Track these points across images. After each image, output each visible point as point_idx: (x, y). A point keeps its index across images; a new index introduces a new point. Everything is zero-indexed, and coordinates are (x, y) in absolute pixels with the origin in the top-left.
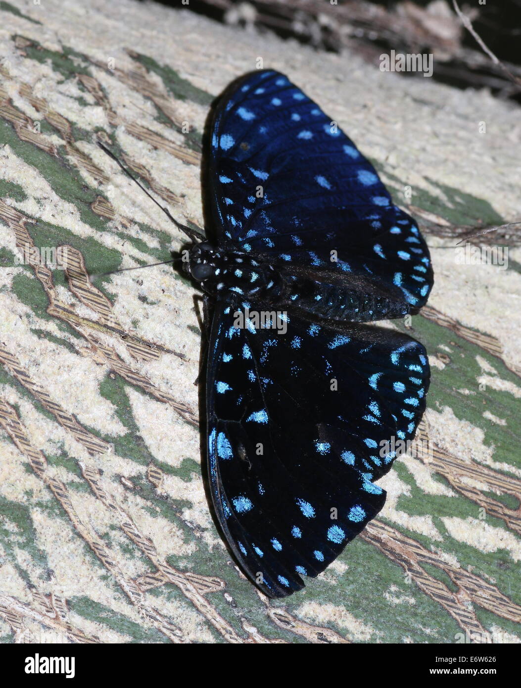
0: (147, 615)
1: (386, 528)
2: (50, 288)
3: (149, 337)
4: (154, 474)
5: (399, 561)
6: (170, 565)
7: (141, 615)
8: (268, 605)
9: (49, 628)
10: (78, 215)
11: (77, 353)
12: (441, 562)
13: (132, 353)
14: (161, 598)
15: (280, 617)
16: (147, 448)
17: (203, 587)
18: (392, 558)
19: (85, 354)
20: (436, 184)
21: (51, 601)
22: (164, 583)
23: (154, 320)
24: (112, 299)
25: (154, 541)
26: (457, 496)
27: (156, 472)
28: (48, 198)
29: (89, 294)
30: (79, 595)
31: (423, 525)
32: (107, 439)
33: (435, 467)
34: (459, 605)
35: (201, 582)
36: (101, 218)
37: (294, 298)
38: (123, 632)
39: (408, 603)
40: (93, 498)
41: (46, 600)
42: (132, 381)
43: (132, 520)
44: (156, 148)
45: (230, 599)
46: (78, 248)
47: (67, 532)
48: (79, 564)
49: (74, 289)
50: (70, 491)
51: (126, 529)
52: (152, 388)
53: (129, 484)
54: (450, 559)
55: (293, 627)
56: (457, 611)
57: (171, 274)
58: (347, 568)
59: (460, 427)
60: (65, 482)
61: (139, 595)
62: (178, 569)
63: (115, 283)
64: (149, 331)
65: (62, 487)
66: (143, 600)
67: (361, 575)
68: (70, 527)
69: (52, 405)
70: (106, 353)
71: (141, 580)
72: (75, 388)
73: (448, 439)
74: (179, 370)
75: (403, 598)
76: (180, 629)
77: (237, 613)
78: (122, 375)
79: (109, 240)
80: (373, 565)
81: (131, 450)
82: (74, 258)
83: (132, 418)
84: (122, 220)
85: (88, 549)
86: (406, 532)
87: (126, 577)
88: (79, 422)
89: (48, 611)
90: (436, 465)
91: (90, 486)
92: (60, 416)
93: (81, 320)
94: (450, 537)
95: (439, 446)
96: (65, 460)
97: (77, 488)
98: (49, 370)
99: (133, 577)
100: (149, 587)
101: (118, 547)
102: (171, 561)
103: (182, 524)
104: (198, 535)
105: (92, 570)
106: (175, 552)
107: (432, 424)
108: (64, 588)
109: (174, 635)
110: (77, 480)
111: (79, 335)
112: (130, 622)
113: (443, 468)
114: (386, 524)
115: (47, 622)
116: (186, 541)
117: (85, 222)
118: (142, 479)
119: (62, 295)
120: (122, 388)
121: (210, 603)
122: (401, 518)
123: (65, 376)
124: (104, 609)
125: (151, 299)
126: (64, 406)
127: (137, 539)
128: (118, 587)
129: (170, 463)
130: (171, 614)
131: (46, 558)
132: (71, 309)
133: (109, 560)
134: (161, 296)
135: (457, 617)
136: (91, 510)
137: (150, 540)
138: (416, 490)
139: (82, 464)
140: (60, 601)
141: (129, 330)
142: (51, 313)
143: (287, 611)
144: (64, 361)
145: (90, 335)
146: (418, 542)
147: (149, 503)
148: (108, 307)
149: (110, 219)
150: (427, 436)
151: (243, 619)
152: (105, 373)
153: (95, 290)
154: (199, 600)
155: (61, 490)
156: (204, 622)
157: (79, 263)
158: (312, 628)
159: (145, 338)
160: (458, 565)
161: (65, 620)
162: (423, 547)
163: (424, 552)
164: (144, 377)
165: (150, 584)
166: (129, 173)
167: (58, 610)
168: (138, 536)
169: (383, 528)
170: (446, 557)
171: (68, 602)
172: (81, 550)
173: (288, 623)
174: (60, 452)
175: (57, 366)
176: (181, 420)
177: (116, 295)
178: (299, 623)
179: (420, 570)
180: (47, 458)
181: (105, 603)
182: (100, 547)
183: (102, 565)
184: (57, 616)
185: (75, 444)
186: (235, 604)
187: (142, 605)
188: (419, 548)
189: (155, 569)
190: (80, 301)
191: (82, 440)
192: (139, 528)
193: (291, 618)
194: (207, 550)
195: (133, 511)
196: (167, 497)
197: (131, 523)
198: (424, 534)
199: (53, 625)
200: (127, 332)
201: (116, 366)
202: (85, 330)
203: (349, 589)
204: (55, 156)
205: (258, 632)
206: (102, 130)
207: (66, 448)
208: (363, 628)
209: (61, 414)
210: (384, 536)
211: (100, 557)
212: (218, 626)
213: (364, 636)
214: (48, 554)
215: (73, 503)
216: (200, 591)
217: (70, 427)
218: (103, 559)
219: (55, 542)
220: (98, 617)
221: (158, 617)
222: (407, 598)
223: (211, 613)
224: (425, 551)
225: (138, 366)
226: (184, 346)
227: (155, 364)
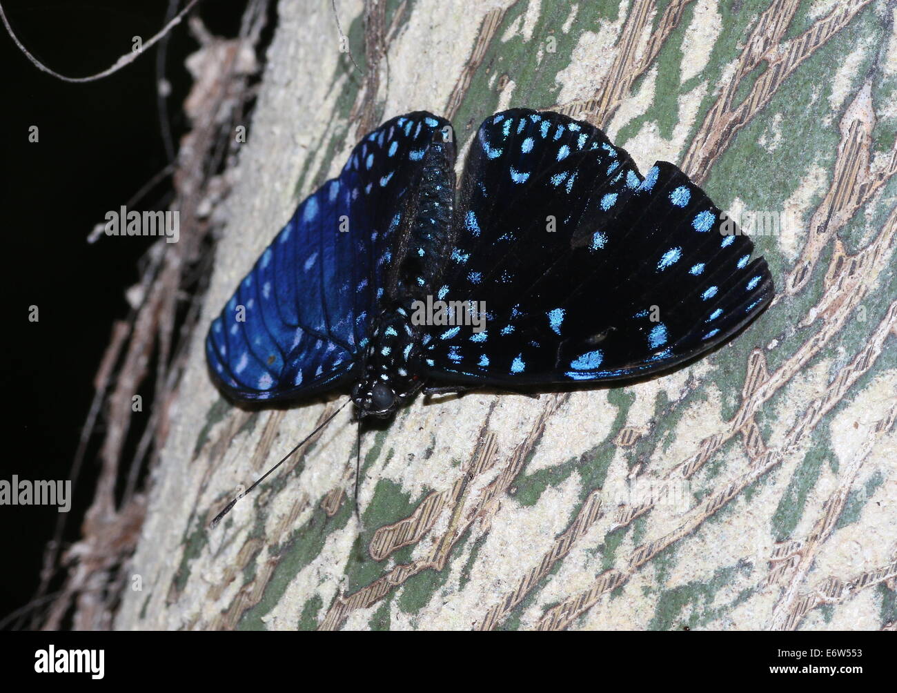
0: (796, 443)
1: (691, 151)
2: (415, 566)
3: (470, 446)
4: (627, 438)
5: (731, 135)
6: (734, 417)
7: (795, 451)
8: (782, 295)
9: (814, 562)
10: (339, 532)
11: (486, 534)
12: (732, 83)
13: (488, 466)
14: (773, 427)
15: (797, 281)
16: (595, 448)
17: (761, 375)
18: (727, 143)
19: (488, 525)
20: (332, 86)
21: (778, 561)
22: (755, 424)
23: (452, 441)
24: (428, 492)
25: (704, 437)
26: (656, 64)
27: (624, 436)
28: (318, 568)
29: (423, 519)
30: (769, 527)
31: (689, 106)
32: (584, 497)
33: (624, 92)
34: (784, 59)
35: (754, 378)
36: (343, 504)
37: (422, 282)
38: (818, 472)
39: (780, 122)
40: (653, 513)
41: (777, 567)
42: (519, 467)
43: (679, 465)
44: (278, 434)
45: (775, 342)
46: (374, 531)
47: (693, 544)
48: (731, 529)
49: (417, 537)
50: (644, 541)
51: (690, 472)
52: (528, 442)
53: (637, 469)
54: (730, 71)
55: (810, 263)
56: (791, 61)
57: (404, 419)
58: (737, 199)
59: (578, 62)
60: (633, 547)
61: (770, 453)
62: (738, 408)
63: (410, 488)
64: (464, 446)
65: (639, 551)
66: (775, 450)
67: (747, 182)
68: (688, 540)
69: (546, 564)
70: (489, 498)
71: (752, 452)
72: (526, 536)
73: (590, 77)
74: (508, 410)
75: (774, 129)
76: (813, 402)
77: (791, 333)
78: (512, 478)
79: (366, 495)
80: (734, 168)
81: (597, 467)
82: (384, 538)
83: (561, 466)
84: (346, 478)
85: (714, 518)
86: (697, 127)
87: (748, 471)
88: (564, 532)
89: (792, 565)
90: (622, 90)
91: (639, 517)
92: (558, 554)
93: (452, 529)
94: (703, 72)
95: (599, 87)
96: (606, 549)
97: (640, 532)
98: (505, 568)
99: (747, 463)
100: (760, 443)
101: (712, 481)
102: (728, 416)
103: (685, 402)
104: (697, 383)
105: (739, 513)
106: (718, 411)
107: (574, 97)
108: (761, 546)
109: (820, 409)
110: (631, 533)
111: (467, 532)
112: (804, 464)
113: (625, 82)
114: (687, 152)
115: (806, 564)
116: (705, 398)
117: (345, 524)
118: (631, 453)
119: (422, 553)
120: (528, 478)
121: (779, 367)
122: (680, 133)
123: (511, 548)
124: (788, 496)
125: (429, 444)
126: (547, 549)
127: (701, 458)
128: (760, 479)
129: (613, 419)
130: (793, 414)
131: (724, 569)
132: (438, 541)
133: (728, 491)
134: (426, 432)
135: (798, 61)
136: (666, 515)
137: (703, 442)
138: (650, 115)
139: (614, 526)
140: (779, 550)
141: (463, 470)
142: (441, 566)
143: (789, 272)
144: (495, 549)
145: (468, 518)
146: (708, 112)
147: (660, 444)
148: (437, 497)
149: (345, 493)
150: (588, 103)
151: (800, 326)
152: (510, 499)
153: (418, 512)
154: (777, 380)
155: (643, 552)
156: (803, 373)
157: (389, 531)
158: (812, 240)
159: (472, 451)
160: (736, 61)
161: (803, 543)
162: (714, 105)
163: (721, 104)
164: (516, 453)
165: (756, 441)
166: (299, 468)
167: (790, 553)
168: (698, 457)
169: (692, 156)
170: (726, 77)
171: (779, 541)
172: (715, 527)
173: (805, 269)
174: (599, 554)
175: (501, 559)
176: (565, 407)
177: (424, 486)
178: (805, 255)
179: (742, 108)
180: (607, 569)
181: (780, 496)
182: (712, 503)
183: (733, 500)
184: (798, 554)
185: (589, 536)
186: (781, 337)
187: (783, 450)
188: (716, 109)
189: (738, 435)
190: (429, 531)
191: (585, 527)
192: (688, 456)
193: (799, 266)
194: (716, 372)
195: (667, 464)
196: (652, 422)
197: (683, 466)
198: (699, 105)
199: (810, 559)
200: (465, 473)
201: (502, 485)
202: (462, 523)
203: (764, 196)
204: (280, 559)
205: (815, 306)
206: (257, 500)
207: (594, 546)
208: (810, 177)
209: (555, 552)
210: (701, 154)
211: (723, 502)
212: (808, 356)
213: (820, 175)
214: (719, 567)
215: (657, 537)
216: (765, 379)
217: (570, 543)
218: (726, 499)
219: (705, 559)
220: (799, 503)
221: (797, 430)
222: (774, 124)
223: (792, 365)
224: (719, 103)
225: (502, 459)
226: (482, 403)
227: (500, 439)
